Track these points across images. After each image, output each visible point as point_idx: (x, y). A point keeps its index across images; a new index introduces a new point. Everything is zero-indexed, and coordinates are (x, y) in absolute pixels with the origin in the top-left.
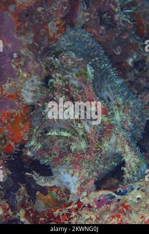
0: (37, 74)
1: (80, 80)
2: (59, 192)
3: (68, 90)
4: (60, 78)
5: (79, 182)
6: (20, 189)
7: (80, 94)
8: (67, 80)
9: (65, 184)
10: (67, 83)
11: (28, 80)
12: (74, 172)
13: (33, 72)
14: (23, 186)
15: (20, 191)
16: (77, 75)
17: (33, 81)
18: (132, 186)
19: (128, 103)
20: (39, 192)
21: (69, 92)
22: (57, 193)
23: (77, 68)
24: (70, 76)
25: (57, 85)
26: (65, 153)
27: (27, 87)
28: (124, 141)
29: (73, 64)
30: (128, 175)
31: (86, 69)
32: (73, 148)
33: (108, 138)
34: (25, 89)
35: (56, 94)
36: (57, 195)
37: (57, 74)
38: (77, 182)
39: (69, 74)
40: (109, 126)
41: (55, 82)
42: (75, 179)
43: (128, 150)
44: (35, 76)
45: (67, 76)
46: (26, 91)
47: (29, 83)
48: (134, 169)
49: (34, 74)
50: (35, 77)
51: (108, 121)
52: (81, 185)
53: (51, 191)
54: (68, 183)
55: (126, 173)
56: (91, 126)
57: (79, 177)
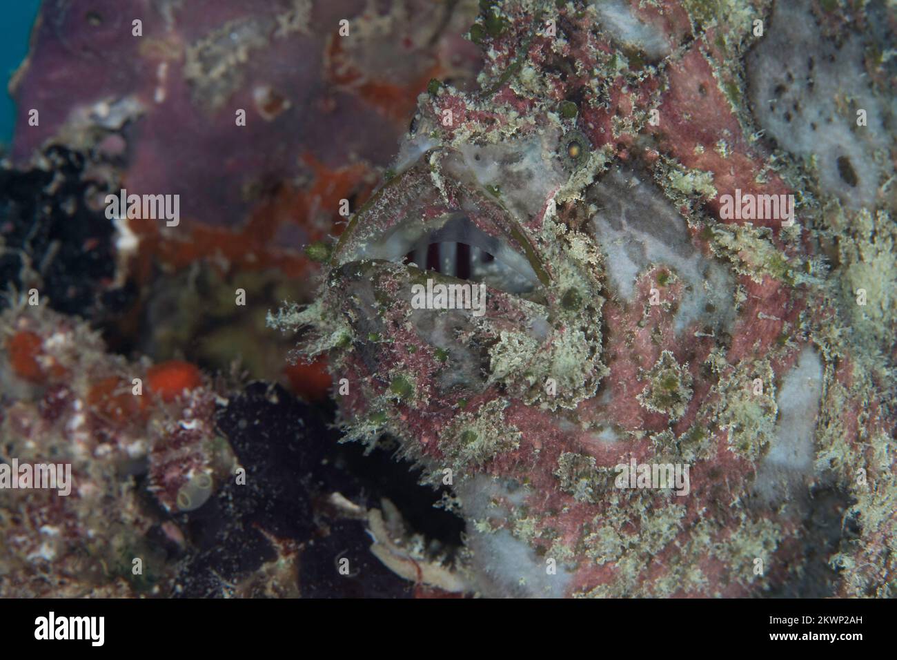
3: (562, 43)
10: (572, 10)
12: (547, 533)
14: (290, 554)
21: (571, 60)
25: (515, 14)
26: (462, 385)
32: (502, 363)
35: (493, 55)
40: (777, 299)
51: (775, 262)
56: (643, 264)
57: (576, 568)
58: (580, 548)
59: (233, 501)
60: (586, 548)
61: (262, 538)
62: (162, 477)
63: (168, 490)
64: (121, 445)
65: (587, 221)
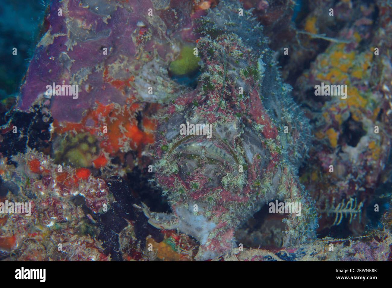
0: (160, 56)
1: (248, 81)
2: (180, 241)
3: (230, 93)
4: (220, 73)
5: (216, 230)
6: (126, 228)
7: (245, 103)
8: (231, 78)
9: (195, 231)
10: (230, 82)
11: (148, 63)
12: (213, 215)
13: (156, 52)
14: (132, 224)
15: (125, 231)
16: (245, 73)
17: (153, 66)
18: (302, 249)
19: (298, 123)
20: (150, 236)
21: (231, 97)
22: (177, 240)
23: (246, 61)
24: (235, 72)
25: (215, 83)
26: (212, 186)
27: (145, 74)
28: (291, 180)
29: (241, 56)
30: (292, 231)
31: (256, 65)
32: (225, 181)
33: (272, 174)
34: (141, 78)
35: (212, 96)
36: (177, 244)
37: (217, 66)
38: (214, 230)
39: (234, 70)
40: (276, 157)
41: (211, 78)
42: (212, 225)
43: (295, 194)
44: (157, 58)
45: (230, 72)
46: (141, 81)
47: (148, 69)
48: (302, 223)
49: (157, 56)
50: (158, 61)
51: (277, 148)
52: (217, 235)
53: (168, 236)
54: (199, 229)
55: (290, 228)
56: (254, 154)
57: (218, 223)
58: (221, 217)
59: (114, 210)
60: (222, 218)
61: (125, 220)
62: (95, 205)
63: (96, 209)
64: (71, 193)
65: (241, 142)
